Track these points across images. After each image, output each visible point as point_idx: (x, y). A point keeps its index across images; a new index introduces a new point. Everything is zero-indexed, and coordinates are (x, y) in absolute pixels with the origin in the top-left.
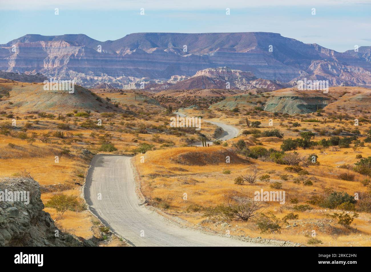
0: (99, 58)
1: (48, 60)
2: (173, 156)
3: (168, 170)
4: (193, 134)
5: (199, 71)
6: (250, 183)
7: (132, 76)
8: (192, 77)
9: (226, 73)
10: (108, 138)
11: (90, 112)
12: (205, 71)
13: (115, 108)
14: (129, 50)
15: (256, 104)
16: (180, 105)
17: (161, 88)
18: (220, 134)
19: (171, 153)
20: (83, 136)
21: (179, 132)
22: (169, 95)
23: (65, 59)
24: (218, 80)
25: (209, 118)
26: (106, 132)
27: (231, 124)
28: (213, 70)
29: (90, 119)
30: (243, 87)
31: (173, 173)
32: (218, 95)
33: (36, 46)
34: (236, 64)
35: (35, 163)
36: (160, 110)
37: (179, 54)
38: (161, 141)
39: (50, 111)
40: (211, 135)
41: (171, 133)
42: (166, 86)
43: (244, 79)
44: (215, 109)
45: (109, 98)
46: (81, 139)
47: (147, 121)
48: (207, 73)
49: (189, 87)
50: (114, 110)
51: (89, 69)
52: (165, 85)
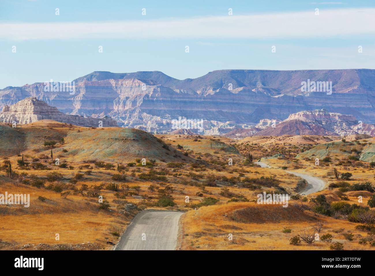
0: (177, 99)
1: (119, 101)
2: (227, 212)
3: (219, 228)
4: (270, 187)
5: (292, 114)
6: (308, 244)
7: (215, 120)
8: (284, 121)
9: (324, 116)
10: (170, 191)
11: (154, 161)
12: (299, 114)
13: (184, 157)
14: (212, 90)
15: (351, 152)
16: (267, 153)
17: (248, 133)
18: (304, 187)
19: (226, 209)
20: (141, 189)
21: (254, 185)
22: (255, 142)
23: (138, 100)
24: (314, 125)
25: (295, 169)
26: (168, 184)
27: (318, 175)
28: (308, 113)
29: (155, 169)
30: (343, 133)
31: (224, 231)
32: (311, 143)
33: (105, 84)
34: (336, 106)
35: (67, 219)
36: (239, 160)
37: (269, 94)
38: (230, 195)
39: (109, 160)
40: (292, 189)
41: (244, 186)
42: (254, 131)
43: (344, 124)
44: (302, 158)
45: (181, 145)
46: (137, 192)
47: (219, 172)
48: (302, 116)
49: (281, 133)
50: (182, 159)
51: (165, 112)
52: (252, 130)
